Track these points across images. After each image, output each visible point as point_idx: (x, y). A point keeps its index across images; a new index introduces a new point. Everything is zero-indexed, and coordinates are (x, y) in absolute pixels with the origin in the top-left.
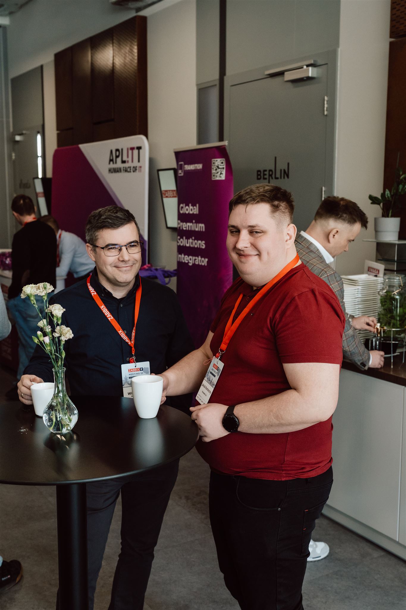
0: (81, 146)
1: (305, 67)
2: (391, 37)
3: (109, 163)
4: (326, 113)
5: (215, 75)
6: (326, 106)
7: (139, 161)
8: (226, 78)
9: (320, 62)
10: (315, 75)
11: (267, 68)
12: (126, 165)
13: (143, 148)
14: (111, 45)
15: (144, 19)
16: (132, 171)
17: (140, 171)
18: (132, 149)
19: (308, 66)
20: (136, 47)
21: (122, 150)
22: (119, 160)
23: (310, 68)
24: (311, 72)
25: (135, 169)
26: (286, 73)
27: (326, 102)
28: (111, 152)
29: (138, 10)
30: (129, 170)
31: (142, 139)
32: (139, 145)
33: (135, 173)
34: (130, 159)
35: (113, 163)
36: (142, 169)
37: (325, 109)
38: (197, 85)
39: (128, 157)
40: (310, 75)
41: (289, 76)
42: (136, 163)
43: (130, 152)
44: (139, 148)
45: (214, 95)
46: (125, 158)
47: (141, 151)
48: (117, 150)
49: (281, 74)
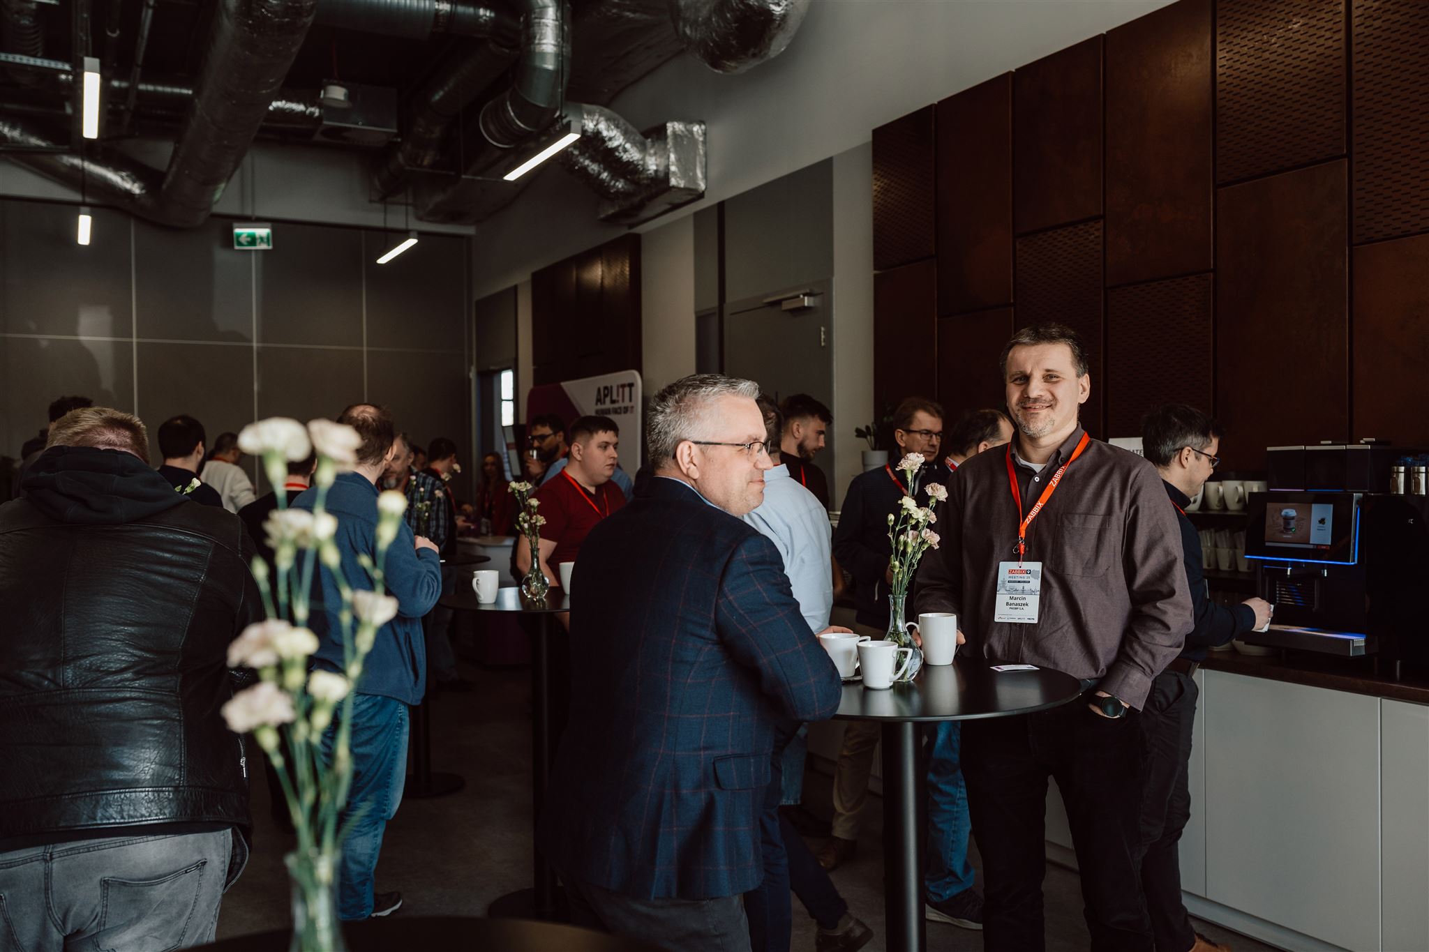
0: (563, 384)
1: (801, 296)
2: (875, 269)
3: (597, 404)
4: (823, 344)
5: (715, 303)
6: (823, 337)
7: (631, 400)
8: (725, 306)
9: (816, 290)
10: (812, 304)
11: (767, 296)
12: (616, 405)
13: (635, 385)
14: (600, 262)
15: (637, 238)
16: (622, 412)
17: (632, 412)
18: (623, 386)
19: (804, 295)
20: (627, 265)
21: (611, 387)
22: (608, 400)
23: (806, 298)
24: (807, 301)
25: (626, 410)
26: (784, 302)
27: (822, 333)
28: (599, 390)
29: (631, 226)
30: (619, 411)
31: (635, 376)
32: (629, 381)
33: (625, 415)
34: (620, 398)
35: (601, 404)
36: (634, 409)
37: (822, 340)
38: (696, 313)
39: (618, 395)
40: (806, 304)
41: (786, 306)
42: (627, 403)
43: (621, 390)
44: (631, 385)
45: (714, 324)
46: (615, 397)
47: (633, 389)
48: (606, 388)
49: (779, 303)
